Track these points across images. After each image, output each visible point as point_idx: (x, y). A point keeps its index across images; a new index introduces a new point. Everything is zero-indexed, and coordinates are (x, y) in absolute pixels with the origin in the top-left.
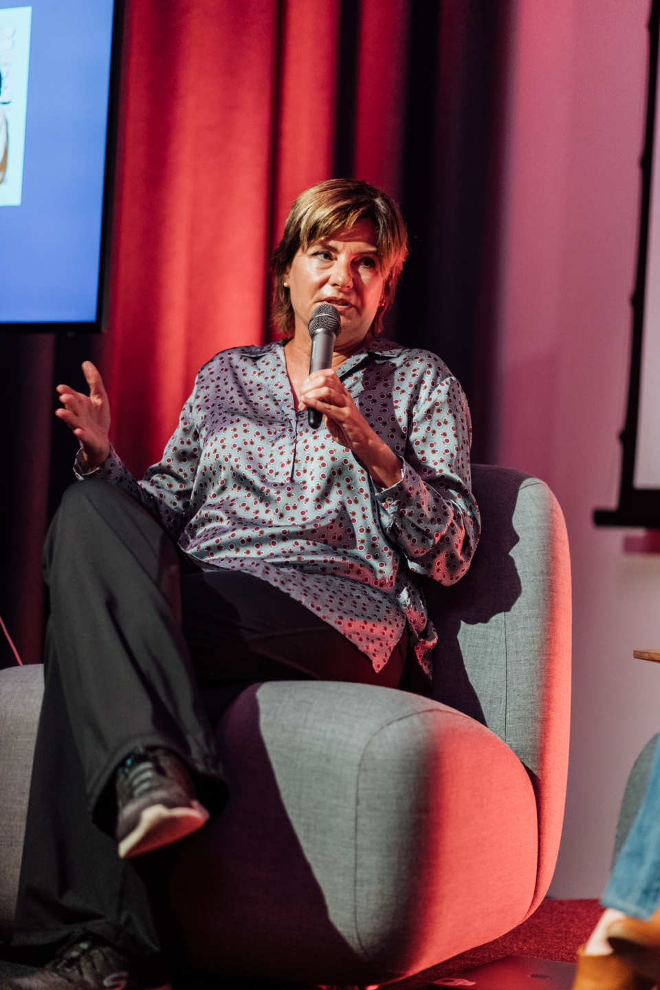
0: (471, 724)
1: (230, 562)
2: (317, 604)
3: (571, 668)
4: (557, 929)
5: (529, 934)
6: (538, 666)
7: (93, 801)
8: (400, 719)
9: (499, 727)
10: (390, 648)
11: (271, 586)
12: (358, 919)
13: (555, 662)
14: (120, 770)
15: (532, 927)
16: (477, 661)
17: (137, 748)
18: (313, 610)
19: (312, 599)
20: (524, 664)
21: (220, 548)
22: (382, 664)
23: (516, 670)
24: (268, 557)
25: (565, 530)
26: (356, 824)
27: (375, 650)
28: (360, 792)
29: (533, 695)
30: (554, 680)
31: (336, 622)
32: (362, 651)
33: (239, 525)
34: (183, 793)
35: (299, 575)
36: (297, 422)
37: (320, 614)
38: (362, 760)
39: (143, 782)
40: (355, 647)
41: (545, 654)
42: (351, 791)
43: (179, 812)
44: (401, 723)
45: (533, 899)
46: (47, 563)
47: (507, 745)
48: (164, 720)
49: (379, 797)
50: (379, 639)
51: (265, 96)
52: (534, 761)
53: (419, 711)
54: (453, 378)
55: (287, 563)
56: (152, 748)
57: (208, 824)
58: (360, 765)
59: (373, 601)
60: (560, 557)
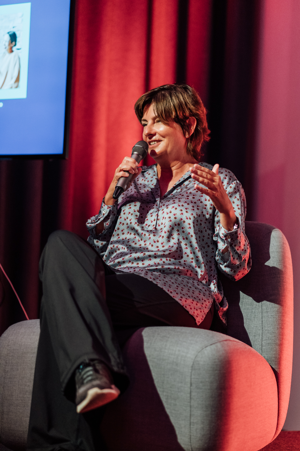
0: (245, 347)
1: (129, 269)
2: (171, 290)
3: (293, 319)
4: (287, 445)
5: (274, 448)
6: (277, 318)
7: (64, 385)
8: (211, 345)
9: (259, 348)
10: (205, 313)
11: (149, 281)
12: (192, 441)
13: (286, 317)
14: (77, 371)
15: (275, 445)
16: (248, 316)
17: (85, 360)
18: (169, 293)
19: (168, 288)
20: (271, 318)
21: (124, 262)
22: (201, 321)
23: (267, 320)
24: (148, 267)
25: (290, 253)
26: (191, 396)
27: (198, 314)
28: (192, 380)
29: (275, 333)
30: (285, 325)
31: (179, 299)
32: (191, 314)
33: (134, 251)
34: (108, 382)
35: (162, 275)
36: (160, 202)
37: (172, 295)
38: (193, 364)
39: (88, 376)
40: (188, 312)
41: (280, 313)
42: (188, 380)
43: (106, 391)
44: (211, 346)
45: (276, 431)
46: (41, 271)
47: (263, 357)
48: (98, 346)
49: (201, 382)
50: (200, 309)
51: (143, 45)
52: (276, 364)
53: (221, 340)
54: (238, 181)
55: (157, 269)
56: (92, 360)
57: (120, 396)
58: (192, 367)
59: (197, 289)
60: (288, 266)
